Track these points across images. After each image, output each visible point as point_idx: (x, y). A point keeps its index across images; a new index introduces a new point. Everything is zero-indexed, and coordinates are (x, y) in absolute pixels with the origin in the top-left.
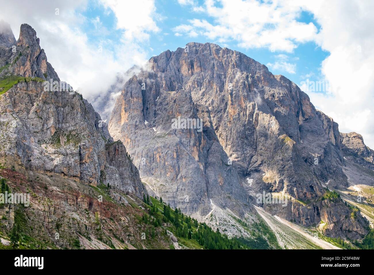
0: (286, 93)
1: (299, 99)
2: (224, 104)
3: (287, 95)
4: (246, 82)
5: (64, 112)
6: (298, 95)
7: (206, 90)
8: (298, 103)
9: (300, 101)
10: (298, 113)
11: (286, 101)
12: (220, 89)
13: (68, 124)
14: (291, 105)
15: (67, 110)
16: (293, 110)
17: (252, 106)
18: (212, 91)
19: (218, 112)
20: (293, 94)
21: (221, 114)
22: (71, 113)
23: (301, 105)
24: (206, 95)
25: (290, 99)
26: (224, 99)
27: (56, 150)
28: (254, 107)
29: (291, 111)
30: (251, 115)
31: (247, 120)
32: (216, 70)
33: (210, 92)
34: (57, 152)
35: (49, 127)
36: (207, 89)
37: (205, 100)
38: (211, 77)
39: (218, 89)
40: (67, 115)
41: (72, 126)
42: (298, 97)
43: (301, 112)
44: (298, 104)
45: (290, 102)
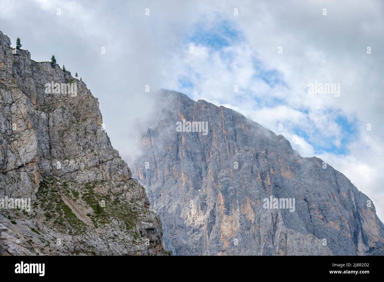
0: (330, 193)
1: (355, 207)
2: (208, 213)
3: (334, 198)
4: (255, 168)
5: (51, 124)
6: (353, 199)
7: (163, 186)
8: (354, 215)
9: (357, 211)
10: (355, 235)
11: (333, 209)
12: (194, 183)
13: (72, 162)
14: (342, 219)
15: (59, 118)
16: (347, 229)
17: (271, 217)
18: (176, 188)
19: (194, 231)
20: (343, 196)
21: (200, 235)
22: (78, 130)
23: (360, 219)
24: (164, 195)
25: (340, 206)
26: (205, 204)
27: (79, 238)
28: (274, 220)
29: (344, 231)
30: (271, 237)
31: (262, 247)
32: (183, 144)
33: (172, 189)
34: (82, 246)
35: (24, 161)
36: (166, 183)
37: (163, 206)
38: (174, 157)
39: (190, 182)
40: (62, 134)
41: (87, 168)
42: (352, 202)
43: (360, 234)
44: (355, 217)
45: (341, 213)
